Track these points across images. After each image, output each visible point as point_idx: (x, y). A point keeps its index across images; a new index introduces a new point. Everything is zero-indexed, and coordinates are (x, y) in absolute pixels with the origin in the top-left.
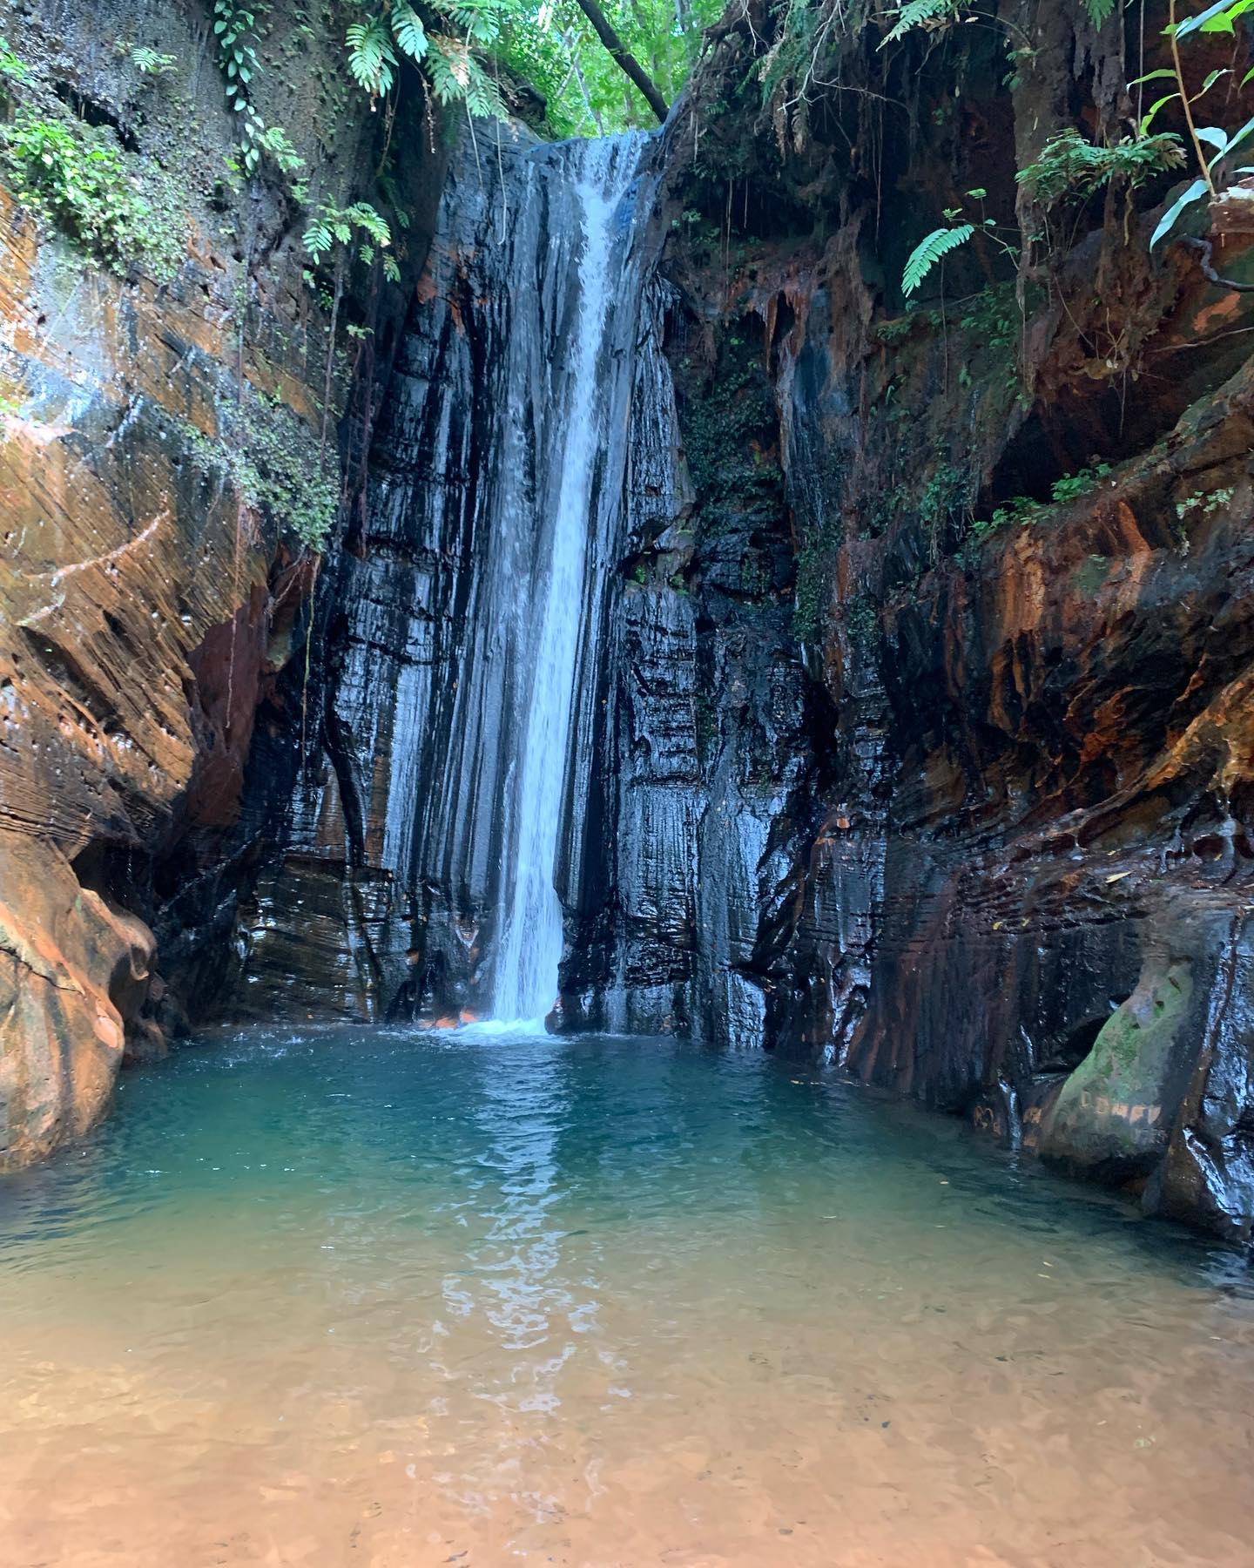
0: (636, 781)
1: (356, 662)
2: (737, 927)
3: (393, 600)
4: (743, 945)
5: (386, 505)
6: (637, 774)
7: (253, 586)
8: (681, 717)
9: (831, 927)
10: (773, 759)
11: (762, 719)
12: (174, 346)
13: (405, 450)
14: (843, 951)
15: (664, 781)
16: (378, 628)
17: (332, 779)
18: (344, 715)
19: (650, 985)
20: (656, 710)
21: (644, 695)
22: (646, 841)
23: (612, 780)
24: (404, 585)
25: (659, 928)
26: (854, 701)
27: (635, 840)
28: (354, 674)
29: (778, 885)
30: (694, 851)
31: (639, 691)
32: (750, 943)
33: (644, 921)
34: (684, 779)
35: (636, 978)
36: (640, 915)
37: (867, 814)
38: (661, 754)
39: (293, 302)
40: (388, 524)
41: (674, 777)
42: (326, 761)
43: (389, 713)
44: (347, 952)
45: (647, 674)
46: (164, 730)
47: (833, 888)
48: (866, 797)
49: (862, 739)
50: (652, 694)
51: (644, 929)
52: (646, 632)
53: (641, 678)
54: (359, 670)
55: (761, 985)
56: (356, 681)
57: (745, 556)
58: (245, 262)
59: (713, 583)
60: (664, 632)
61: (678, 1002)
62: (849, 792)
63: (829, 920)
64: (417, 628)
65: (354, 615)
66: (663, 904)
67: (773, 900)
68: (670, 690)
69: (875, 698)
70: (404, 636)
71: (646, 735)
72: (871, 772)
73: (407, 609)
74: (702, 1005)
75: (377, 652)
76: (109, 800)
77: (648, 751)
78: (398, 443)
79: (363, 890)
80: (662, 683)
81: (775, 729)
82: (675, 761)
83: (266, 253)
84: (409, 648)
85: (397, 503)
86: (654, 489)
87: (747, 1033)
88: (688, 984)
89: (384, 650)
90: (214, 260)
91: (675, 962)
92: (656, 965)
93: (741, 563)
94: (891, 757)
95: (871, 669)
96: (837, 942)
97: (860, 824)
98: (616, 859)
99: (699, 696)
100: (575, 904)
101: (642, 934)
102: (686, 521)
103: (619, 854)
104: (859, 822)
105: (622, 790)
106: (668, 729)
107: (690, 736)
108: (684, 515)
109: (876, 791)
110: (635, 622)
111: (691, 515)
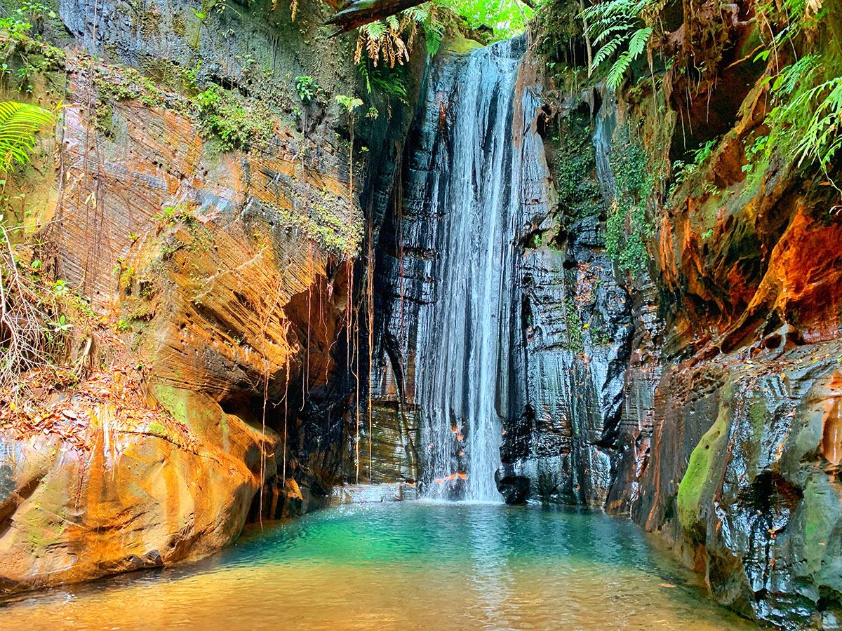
0: (536, 350)
1: (398, 306)
2: (593, 422)
3: (415, 275)
4: (597, 432)
5: (409, 232)
6: (536, 346)
7: (317, 275)
8: (557, 314)
9: (635, 417)
10: (608, 330)
11: (601, 309)
12: (268, 174)
13: (417, 205)
14: (640, 429)
15: (551, 348)
16: (407, 289)
17: (388, 363)
18: (392, 332)
19: (550, 456)
20: (545, 312)
21: (537, 305)
22: (542, 380)
23: (523, 350)
24: (419, 267)
25: (553, 426)
26: (640, 292)
27: (536, 381)
28: (397, 312)
29: (615, 398)
30: (568, 384)
31: (535, 303)
32: (599, 430)
33: (545, 422)
34: (561, 346)
35: (543, 452)
36: (541, 419)
37: (650, 353)
38: (548, 334)
39: (330, 146)
40: (411, 241)
41: (555, 345)
42: (386, 354)
43: (414, 329)
44: (401, 446)
45: (538, 294)
46: (271, 342)
47: (634, 396)
48: (650, 344)
49: (645, 313)
50: (541, 304)
51: (545, 427)
52: (536, 273)
53: (535, 296)
54: (400, 310)
55: (608, 453)
56: (397, 315)
57: (598, 226)
58: (303, 132)
59: (580, 243)
60: (546, 271)
61: (565, 465)
62: (640, 343)
63: (633, 414)
64: (426, 287)
65: (395, 285)
66: (554, 413)
67: (612, 406)
68: (551, 301)
69: (650, 289)
70: (420, 292)
71: (540, 326)
72: (650, 330)
73: (422, 279)
74: (578, 466)
75: (407, 301)
76: (238, 375)
77: (541, 334)
78: (414, 203)
79: (406, 415)
80: (546, 298)
81: (609, 314)
82: (556, 337)
83: (314, 126)
84: (423, 297)
85: (415, 230)
86: (537, 200)
87: (600, 479)
88: (570, 455)
89: (411, 299)
90: (288, 135)
91: (563, 444)
92: (553, 446)
93: (596, 230)
94: (660, 321)
95: (646, 274)
96: (637, 425)
97: (648, 359)
98: (527, 391)
99: (567, 302)
100: (505, 415)
101: (544, 430)
102: (555, 214)
103: (529, 388)
104: (647, 358)
105: (529, 355)
106: (551, 320)
107: (563, 323)
108: (554, 211)
109: (654, 340)
110: (530, 269)
111: (558, 210)
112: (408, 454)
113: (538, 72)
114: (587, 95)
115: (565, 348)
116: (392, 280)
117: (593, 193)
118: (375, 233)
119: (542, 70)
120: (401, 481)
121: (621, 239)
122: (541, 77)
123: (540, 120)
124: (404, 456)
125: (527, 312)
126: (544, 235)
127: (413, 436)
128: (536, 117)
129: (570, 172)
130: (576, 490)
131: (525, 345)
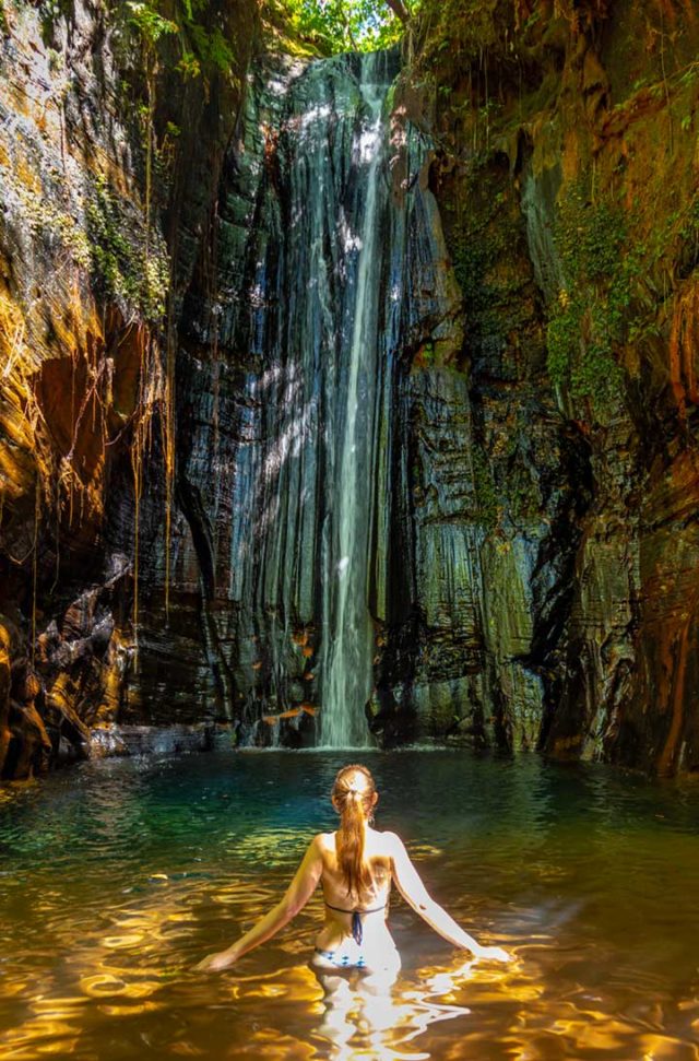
0: (428, 520)
2: (517, 628)
4: (523, 641)
6: (428, 514)
8: (460, 467)
9: (597, 615)
10: (538, 494)
11: (526, 463)
14: (608, 633)
15: (451, 518)
17: (187, 532)
19: (449, 679)
20: (441, 463)
21: (430, 452)
25: (454, 634)
27: (430, 566)
29: (548, 592)
30: (478, 571)
31: (426, 449)
32: (528, 639)
33: (441, 629)
34: (466, 516)
35: (437, 674)
36: (437, 624)
37: (622, 521)
38: (446, 498)
41: (456, 515)
44: (206, 665)
45: (432, 436)
47: (597, 583)
48: (619, 506)
49: (614, 461)
50: (437, 451)
51: (442, 636)
52: (428, 403)
53: (427, 439)
55: (538, 672)
59: (480, 373)
60: (443, 402)
61: (472, 691)
62: (605, 506)
63: (595, 609)
65: (198, 403)
66: (456, 614)
67: (545, 604)
68: (451, 447)
69: (622, 425)
71: (434, 483)
72: (622, 486)
74: (492, 691)
77: (436, 496)
80: (444, 442)
81: (538, 471)
82: (458, 502)
87: (529, 710)
88: (479, 676)
91: (468, 660)
94: (639, 472)
95: (618, 402)
96: (603, 626)
97: (615, 530)
98: (415, 581)
99: (474, 450)
100: (383, 618)
101: (440, 640)
102: (456, 316)
103: (418, 577)
104: (615, 528)
105: (417, 527)
106: (451, 477)
107: (470, 481)
108: (454, 311)
109: (627, 502)
110: (418, 396)
111: (459, 312)
112: (218, 679)
113: (426, 99)
114: (506, 143)
115: (472, 519)
116: (192, 396)
117: (498, 299)
118: (177, 298)
119: (433, 97)
120: (207, 721)
121: (573, 351)
122: (430, 108)
123: (433, 170)
124: (210, 681)
125: (414, 461)
126: (439, 345)
127: (227, 650)
128: (428, 166)
129: (468, 263)
130: (490, 728)
131: (412, 511)
